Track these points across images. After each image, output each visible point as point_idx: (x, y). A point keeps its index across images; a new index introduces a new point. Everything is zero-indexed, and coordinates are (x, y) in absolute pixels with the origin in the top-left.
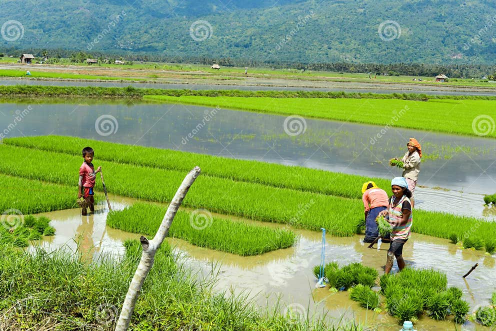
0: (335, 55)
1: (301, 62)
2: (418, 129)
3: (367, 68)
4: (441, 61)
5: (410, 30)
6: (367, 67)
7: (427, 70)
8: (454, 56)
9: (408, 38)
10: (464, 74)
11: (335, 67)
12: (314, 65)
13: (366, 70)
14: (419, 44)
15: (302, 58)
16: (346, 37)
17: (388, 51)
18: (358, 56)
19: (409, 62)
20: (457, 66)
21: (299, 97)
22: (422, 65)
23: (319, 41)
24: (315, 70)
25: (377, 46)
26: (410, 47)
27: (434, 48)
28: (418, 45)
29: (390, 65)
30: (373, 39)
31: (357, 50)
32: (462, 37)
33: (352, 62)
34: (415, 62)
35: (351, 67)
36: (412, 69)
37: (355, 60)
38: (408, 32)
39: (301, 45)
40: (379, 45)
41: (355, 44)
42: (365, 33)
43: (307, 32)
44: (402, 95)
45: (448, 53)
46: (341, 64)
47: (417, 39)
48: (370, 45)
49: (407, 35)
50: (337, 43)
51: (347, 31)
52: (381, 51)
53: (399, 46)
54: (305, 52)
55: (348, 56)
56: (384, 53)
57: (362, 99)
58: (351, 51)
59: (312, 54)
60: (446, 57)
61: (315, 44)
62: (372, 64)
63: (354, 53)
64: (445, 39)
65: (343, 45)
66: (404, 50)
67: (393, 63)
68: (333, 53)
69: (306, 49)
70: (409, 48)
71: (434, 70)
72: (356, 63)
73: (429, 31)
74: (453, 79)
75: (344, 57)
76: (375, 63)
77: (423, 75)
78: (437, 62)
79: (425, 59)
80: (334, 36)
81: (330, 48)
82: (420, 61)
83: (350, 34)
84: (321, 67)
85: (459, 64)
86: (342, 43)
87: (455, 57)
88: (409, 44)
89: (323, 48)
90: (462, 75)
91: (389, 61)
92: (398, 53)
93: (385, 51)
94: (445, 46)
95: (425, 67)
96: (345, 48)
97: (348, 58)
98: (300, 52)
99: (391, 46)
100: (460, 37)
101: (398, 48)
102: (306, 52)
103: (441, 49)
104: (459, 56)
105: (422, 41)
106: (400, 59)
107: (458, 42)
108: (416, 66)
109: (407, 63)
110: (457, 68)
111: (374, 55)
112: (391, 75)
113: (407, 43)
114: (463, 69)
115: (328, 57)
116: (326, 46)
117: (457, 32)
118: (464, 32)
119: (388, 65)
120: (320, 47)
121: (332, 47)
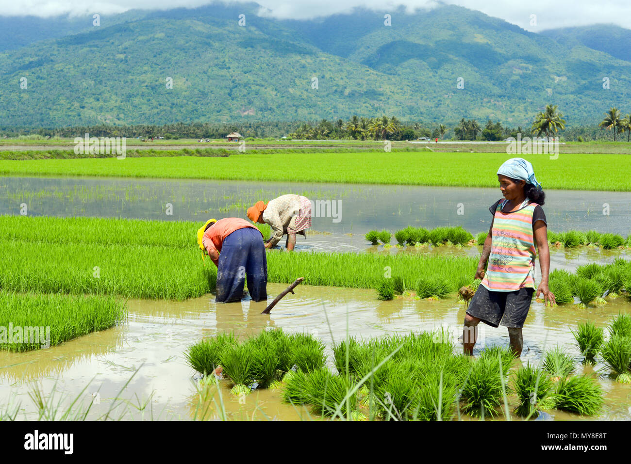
0: (91, 116)
1: (44, 127)
2: (236, 179)
3: (134, 131)
4: (229, 119)
5: (187, 80)
6: (136, 130)
7: (213, 130)
8: (244, 111)
9: (186, 91)
10: (259, 134)
11: (92, 132)
12: (62, 130)
13: (134, 134)
14: (199, 97)
15: (45, 122)
16: (103, 92)
17: (161, 108)
18: (122, 116)
19: (189, 122)
20: (250, 124)
21: (52, 158)
22: (207, 124)
23: (68, 98)
24: (65, 137)
25: (146, 102)
26: (189, 103)
27: (219, 102)
28: (199, 99)
29: (165, 126)
30: (140, 93)
31: (119, 108)
32: (253, 88)
33: (115, 124)
34: (196, 121)
35: (114, 130)
36: (194, 130)
37: (117, 122)
38: (185, 83)
39: (42, 104)
40: (149, 100)
41: (116, 101)
42: (128, 86)
43: (50, 86)
44: (194, 151)
45: (237, 108)
46: (100, 128)
47: (196, 92)
48: (137, 101)
49: (184, 87)
50: (92, 100)
51: (104, 85)
52: (152, 108)
53: (176, 101)
54: (49, 114)
55: (108, 116)
56: (156, 111)
57: (141, 158)
58: (112, 110)
59: (60, 116)
60: (235, 113)
61: (62, 102)
62: (141, 126)
63: (116, 113)
64: (231, 91)
65: (101, 103)
66: (182, 107)
67: (169, 124)
68: (88, 113)
69: (50, 109)
70: (187, 104)
71: (221, 131)
72: (119, 125)
73: (211, 81)
74: (249, 138)
75: (103, 118)
76: (145, 125)
77: (208, 137)
78: (225, 120)
79: (209, 117)
80: (87, 91)
81: (83, 107)
82: (202, 120)
83: (108, 88)
84: (73, 133)
85: (252, 121)
86: (98, 100)
87: (246, 113)
88: (187, 98)
89: (73, 108)
90: (257, 135)
91: (163, 121)
92: (174, 110)
93: (157, 108)
94: (233, 100)
95: (211, 126)
96: (104, 106)
97: (108, 119)
98: (42, 114)
99: (164, 101)
100: (250, 87)
101: (173, 104)
102: (51, 113)
103: (228, 104)
104: (251, 112)
105: (204, 94)
106: (178, 118)
107: (249, 94)
108: (199, 126)
109: (186, 123)
110: (250, 127)
111: (143, 114)
112: (168, 138)
113: (185, 97)
114: (257, 127)
115: (80, 118)
116: (77, 104)
117: (246, 81)
118: (254, 81)
119: (163, 126)
120: (69, 107)
121: (86, 105)
